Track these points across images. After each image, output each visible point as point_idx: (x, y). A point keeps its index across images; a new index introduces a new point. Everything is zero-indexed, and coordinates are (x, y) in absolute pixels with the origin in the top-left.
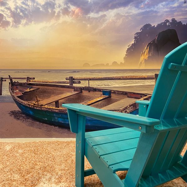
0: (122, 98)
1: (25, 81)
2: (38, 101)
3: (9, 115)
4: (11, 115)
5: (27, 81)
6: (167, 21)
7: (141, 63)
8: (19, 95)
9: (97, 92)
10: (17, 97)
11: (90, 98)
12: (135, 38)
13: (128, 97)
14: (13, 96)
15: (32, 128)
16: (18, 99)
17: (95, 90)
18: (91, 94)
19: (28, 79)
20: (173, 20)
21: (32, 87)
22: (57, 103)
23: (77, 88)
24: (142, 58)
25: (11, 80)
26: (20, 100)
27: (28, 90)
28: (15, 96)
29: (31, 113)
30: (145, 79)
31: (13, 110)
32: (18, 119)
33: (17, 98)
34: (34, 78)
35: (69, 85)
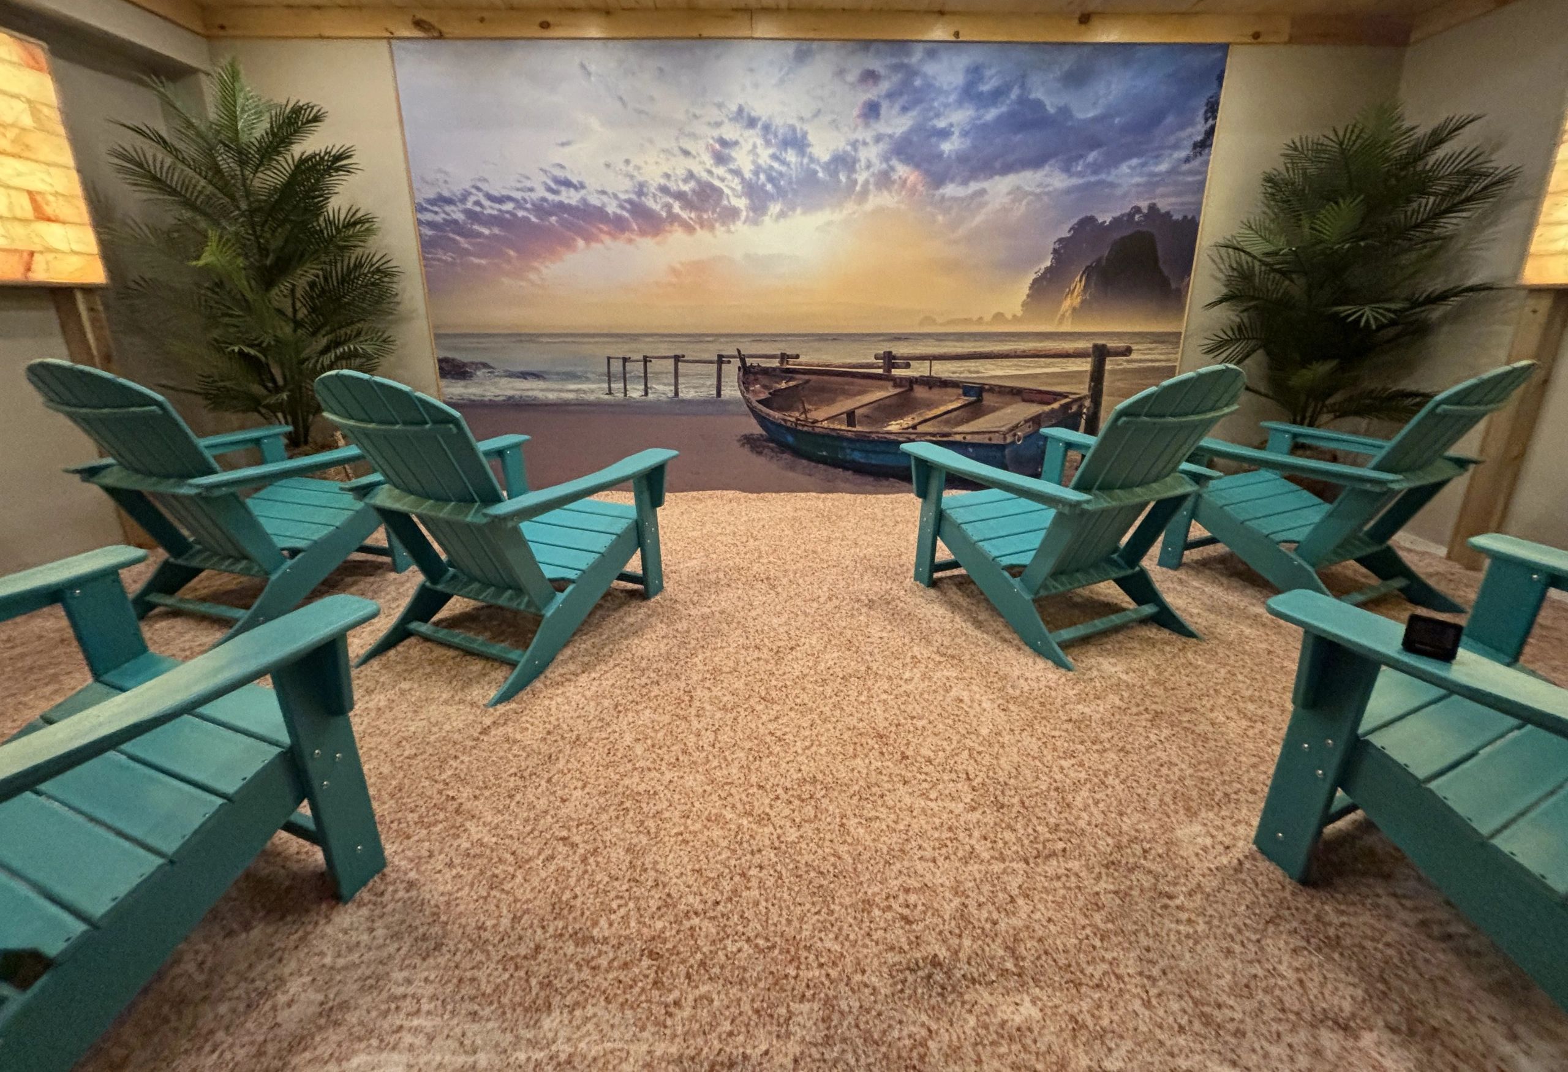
0: (1008, 404)
1: (775, 363)
2: (805, 411)
3: (738, 444)
4: (743, 445)
5: (782, 363)
6: (1137, 210)
7: (1063, 315)
8: (763, 396)
9: (950, 390)
10: (760, 402)
11: (930, 405)
12: (1055, 251)
13: (1024, 400)
14: (748, 401)
15: (791, 474)
16: (760, 407)
17: (944, 384)
18: (935, 394)
19: (784, 357)
20: (1153, 208)
21: (791, 379)
22: (851, 417)
23: (901, 379)
24: (1067, 304)
25: (743, 360)
26: (764, 409)
27: (783, 385)
28: (753, 399)
29: (790, 439)
30: (1067, 355)
31: (747, 432)
32: (760, 453)
33: (755, 404)
34: (797, 357)
35: (880, 371)
